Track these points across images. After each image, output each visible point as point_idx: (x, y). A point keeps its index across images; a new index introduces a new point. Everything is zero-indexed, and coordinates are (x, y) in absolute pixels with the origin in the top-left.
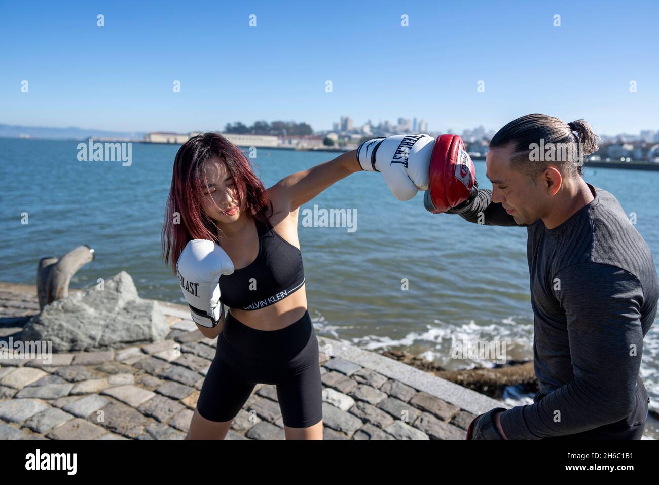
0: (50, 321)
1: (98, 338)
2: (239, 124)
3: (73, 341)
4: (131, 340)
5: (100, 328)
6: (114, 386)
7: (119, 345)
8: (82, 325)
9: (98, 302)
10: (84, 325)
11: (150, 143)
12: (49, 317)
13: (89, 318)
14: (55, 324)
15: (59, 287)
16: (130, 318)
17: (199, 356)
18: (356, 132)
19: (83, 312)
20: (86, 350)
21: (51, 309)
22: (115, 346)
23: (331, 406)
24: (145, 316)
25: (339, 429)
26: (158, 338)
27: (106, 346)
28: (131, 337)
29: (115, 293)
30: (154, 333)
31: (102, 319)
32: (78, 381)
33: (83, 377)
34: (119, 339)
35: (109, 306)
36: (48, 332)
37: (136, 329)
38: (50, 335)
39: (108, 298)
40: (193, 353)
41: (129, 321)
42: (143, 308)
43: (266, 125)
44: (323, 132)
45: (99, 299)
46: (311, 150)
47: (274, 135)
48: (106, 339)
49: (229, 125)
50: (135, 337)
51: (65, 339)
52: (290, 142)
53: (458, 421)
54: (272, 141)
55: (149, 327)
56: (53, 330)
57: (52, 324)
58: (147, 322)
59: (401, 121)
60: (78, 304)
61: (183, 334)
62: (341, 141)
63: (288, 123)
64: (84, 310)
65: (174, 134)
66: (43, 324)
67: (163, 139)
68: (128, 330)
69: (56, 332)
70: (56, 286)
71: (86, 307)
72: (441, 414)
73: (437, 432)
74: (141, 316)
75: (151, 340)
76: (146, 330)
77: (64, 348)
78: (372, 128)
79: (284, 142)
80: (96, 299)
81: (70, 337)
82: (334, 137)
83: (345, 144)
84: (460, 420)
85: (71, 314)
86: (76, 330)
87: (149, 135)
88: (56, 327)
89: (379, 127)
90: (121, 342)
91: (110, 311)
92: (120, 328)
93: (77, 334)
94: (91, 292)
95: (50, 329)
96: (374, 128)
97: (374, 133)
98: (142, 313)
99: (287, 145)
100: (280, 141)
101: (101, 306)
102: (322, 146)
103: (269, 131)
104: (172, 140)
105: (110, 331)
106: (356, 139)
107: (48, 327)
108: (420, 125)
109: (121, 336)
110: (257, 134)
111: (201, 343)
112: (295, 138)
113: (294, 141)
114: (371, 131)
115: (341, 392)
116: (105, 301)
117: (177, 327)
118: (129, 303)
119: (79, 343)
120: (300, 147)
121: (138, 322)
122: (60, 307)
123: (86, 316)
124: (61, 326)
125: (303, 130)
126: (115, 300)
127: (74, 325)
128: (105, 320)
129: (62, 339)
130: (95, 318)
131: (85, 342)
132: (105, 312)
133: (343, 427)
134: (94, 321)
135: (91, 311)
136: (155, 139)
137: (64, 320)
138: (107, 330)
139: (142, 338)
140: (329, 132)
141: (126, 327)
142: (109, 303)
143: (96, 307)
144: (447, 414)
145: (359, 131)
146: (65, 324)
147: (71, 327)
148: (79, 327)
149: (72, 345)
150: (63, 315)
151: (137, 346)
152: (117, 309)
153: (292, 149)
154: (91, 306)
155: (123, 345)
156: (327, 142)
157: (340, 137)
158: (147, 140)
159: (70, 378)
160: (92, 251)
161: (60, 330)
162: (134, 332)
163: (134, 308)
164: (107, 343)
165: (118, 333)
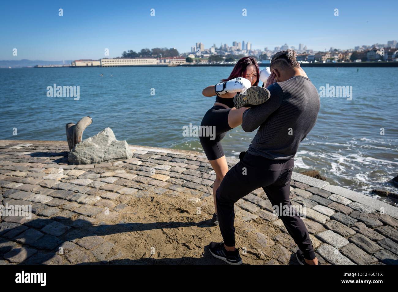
0: (79, 150)
1: (103, 157)
2: (131, 51)
3: (92, 159)
4: (118, 158)
5: (103, 153)
6: (118, 174)
7: (112, 160)
8: (94, 152)
9: (99, 141)
10: (95, 152)
11: (76, 67)
12: (79, 149)
13: (96, 149)
14: (82, 152)
15: (79, 136)
16: (115, 148)
17: (151, 162)
18: (206, 53)
19: (93, 146)
20: (98, 163)
21: (79, 145)
22: (111, 161)
24: (122, 147)
26: (129, 157)
27: (107, 161)
28: (117, 156)
29: (106, 137)
30: (128, 155)
31: (102, 149)
32: (101, 173)
33: (103, 172)
34: (112, 158)
35: (104, 143)
36: (80, 155)
37: (119, 153)
38: (81, 157)
39: (103, 140)
40: (148, 162)
41: (115, 150)
42: (121, 144)
43: (149, 51)
44: (185, 54)
45: (99, 140)
46: (179, 66)
47: (154, 58)
48: (107, 157)
49: (125, 52)
50: (119, 157)
51: (88, 158)
52: (165, 62)
54: (154, 61)
55: (125, 152)
56: (82, 155)
57: (81, 152)
58: (124, 150)
59: (234, 44)
60: (91, 143)
61: (140, 155)
62: (197, 59)
63: (163, 49)
64: (94, 145)
65: (91, 60)
66: (77, 152)
67: (84, 64)
68: (116, 153)
69: (83, 155)
70: (78, 136)
71: (94, 144)
74: (120, 147)
75: (126, 158)
76: (124, 153)
77: (88, 162)
78: (216, 49)
79: (161, 62)
80: (98, 141)
81: (90, 157)
82: (192, 56)
83: (200, 61)
85: (88, 147)
86: (92, 154)
87: (75, 62)
88: (83, 153)
89: (221, 48)
90: (113, 159)
91: (105, 145)
92: (112, 153)
93: (93, 156)
94: (95, 137)
95: (80, 154)
96: (218, 49)
97: (218, 53)
98: (120, 146)
99: (163, 63)
100: (159, 61)
101: (101, 144)
102: (185, 63)
103: (151, 55)
104: (90, 64)
105: (107, 154)
106: (207, 57)
107: (79, 153)
108: (247, 45)
109: (113, 156)
110: (143, 57)
111: (150, 158)
112: (167, 59)
113: (167, 61)
114: (216, 52)
116: (102, 141)
117: (136, 153)
118: (113, 142)
119: (95, 160)
120: (171, 64)
121: (119, 150)
122: (83, 145)
123: (95, 148)
124: (85, 152)
125: (173, 53)
126: (107, 140)
127: (91, 152)
128: (104, 150)
129: (87, 158)
130: (99, 148)
131: (97, 159)
132: (103, 146)
134: (99, 150)
135: (97, 146)
136: (78, 64)
137: (85, 150)
138: (106, 154)
139: (123, 157)
140: (190, 53)
141: (114, 152)
142: (104, 142)
143: (99, 145)
145: (209, 52)
146: (86, 152)
147: (89, 153)
148: (93, 153)
149: (91, 161)
150: (85, 148)
151: (121, 160)
152: (108, 145)
153: (166, 66)
154: (96, 144)
155: (114, 160)
156: (189, 60)
157: (196, 56)
158: (74, 65)
159: (97, 172)
160: (91, 119)
161: (85, 154)
162: (118, 154)
163: (116, 144)
164: (107, 159)
165: (111, 155)
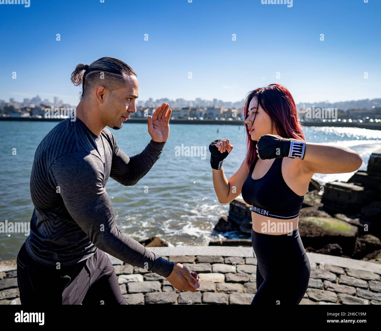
23: (134, 283)
25: (153, 291)
53: (200, 261)
72: (190, 261)
73: (197, 269)
84: (200, 260)
115: (130, 274)
133: (154, 289)
144: (193, 260)
